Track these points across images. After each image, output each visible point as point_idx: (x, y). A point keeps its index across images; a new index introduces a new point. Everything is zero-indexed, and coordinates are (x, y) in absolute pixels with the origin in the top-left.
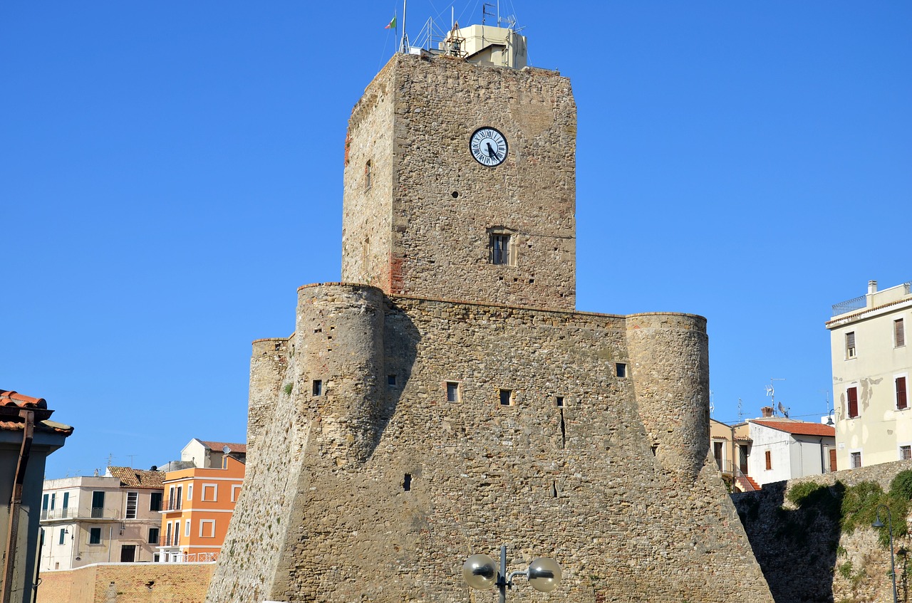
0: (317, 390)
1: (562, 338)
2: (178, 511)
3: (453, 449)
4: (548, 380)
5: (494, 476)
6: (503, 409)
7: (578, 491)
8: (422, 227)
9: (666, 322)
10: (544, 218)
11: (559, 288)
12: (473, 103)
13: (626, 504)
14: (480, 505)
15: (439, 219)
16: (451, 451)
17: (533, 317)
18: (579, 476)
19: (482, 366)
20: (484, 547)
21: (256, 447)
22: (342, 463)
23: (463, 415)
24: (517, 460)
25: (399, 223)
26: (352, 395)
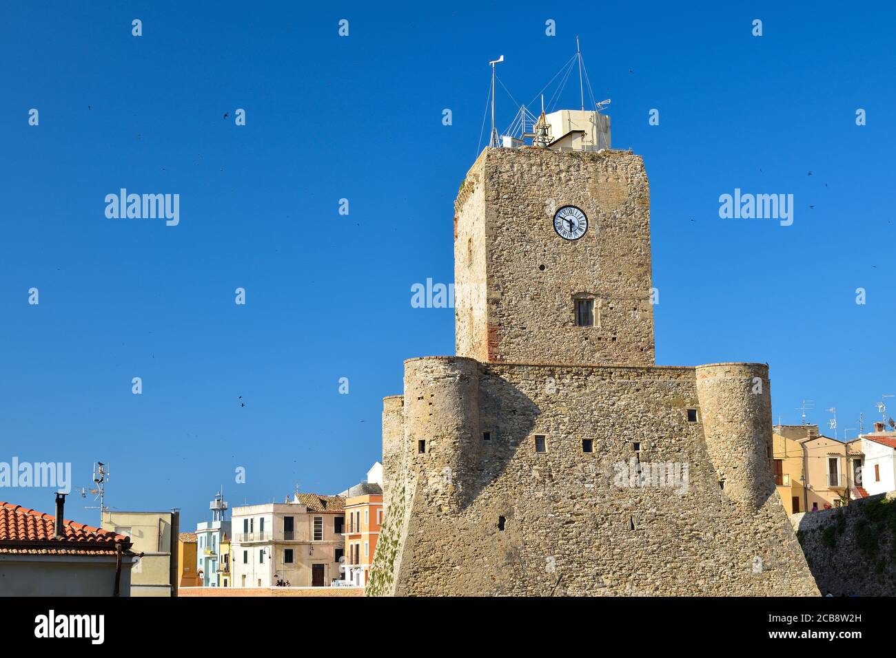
0: (422, 449)
1: (638, 390)
2: (358, 534)
3: (542, 493)
4: (626, 429)
5: (578, 515)
6: (586, 456)
7: (653, 524)
8: (514, 298)
9: (730, 371)
10: (623, 282)
11: (639, 344)
12: (555, 185)
13: (696, 532)
14: (565, 540)
15: (528, 290)
16: (540, 494)
17: (611, 373)
18: (654, 511)
19: (566, 420)
20: (569, 574)
21: (390, 490)
22: (445, 509)
23: (550, 463)
24: (598, 499)
25: (493, 296)
26: (451, 452)
